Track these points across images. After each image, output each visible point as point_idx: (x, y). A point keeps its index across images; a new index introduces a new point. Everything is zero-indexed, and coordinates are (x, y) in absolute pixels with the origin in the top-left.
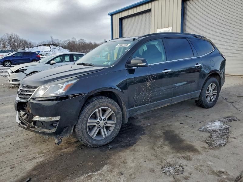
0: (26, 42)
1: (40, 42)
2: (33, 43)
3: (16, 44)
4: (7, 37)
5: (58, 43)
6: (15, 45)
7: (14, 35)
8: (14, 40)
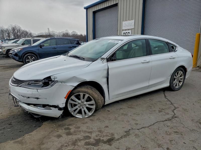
0: (27, 33)
1: (39, 33)
2: (33, 34)
3: (19, 34)
4: (11, 28)
5: (54, 34)
6: (17, 35)
7: (17, 26)
8: (17, 31)
